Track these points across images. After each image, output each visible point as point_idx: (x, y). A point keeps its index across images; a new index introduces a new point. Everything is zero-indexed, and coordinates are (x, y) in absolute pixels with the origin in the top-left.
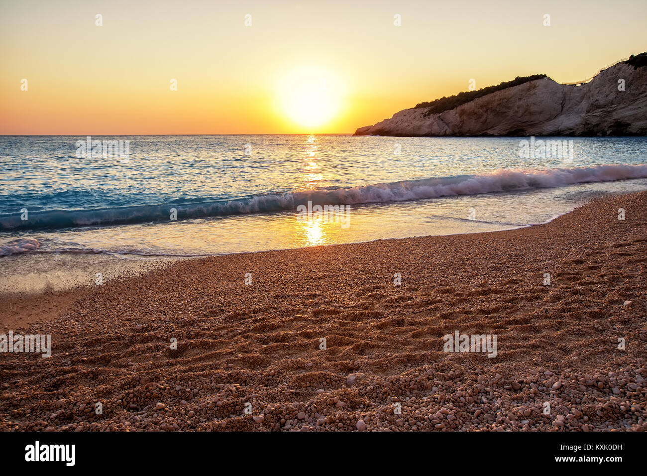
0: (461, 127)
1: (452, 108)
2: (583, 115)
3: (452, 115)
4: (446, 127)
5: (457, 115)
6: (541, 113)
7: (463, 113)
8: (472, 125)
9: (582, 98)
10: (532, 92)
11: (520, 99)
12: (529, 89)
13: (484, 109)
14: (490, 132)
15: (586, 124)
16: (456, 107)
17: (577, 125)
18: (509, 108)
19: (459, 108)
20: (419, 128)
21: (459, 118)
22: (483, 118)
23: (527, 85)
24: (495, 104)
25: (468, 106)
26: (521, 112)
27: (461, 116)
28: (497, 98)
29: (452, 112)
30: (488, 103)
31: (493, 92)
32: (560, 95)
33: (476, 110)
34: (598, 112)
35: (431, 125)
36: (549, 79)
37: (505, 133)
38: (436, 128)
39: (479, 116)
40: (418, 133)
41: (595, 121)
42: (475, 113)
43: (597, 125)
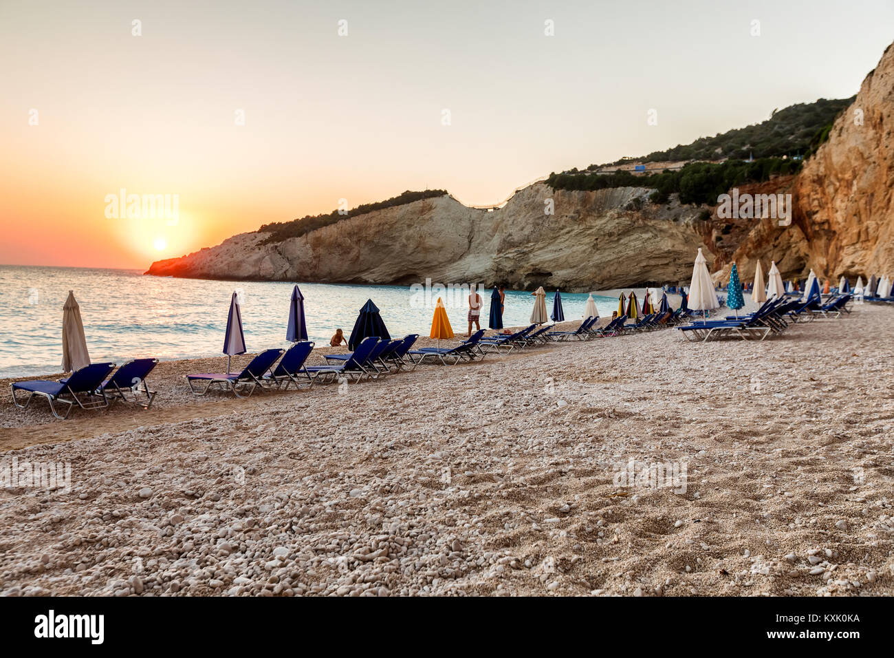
0: (315, 267)
1: (300, 235)
2: (494, 256)
3: (300, 247)
4: (287, 266)
5: (308, 246)
6: (440, 249)
7: (317, 243)
8: (334, 263)
9: (495, 230)
10: (426, 217)
11: (409, 226)
12: (422, 211)
13: (355, 239)
14: (365, 276)
15: (498, 270)
16: (307, 232)
17: (487, 271)
18: (393, 239)
19: (311, 235)
20: (239, 265)
21: (311, 252)
22: (353, 254)
23: (419, 204)
24: (372, 231)
25: (324, 232)
26: (412, 246)
27: (314, 247)
28: (373, 221)
29: (299, 241)
30: (360, 228)
31: (368, 212)
32: (466, 224)
33: (340, 240)
34: (512, 253)
35: (260, 260)
36: (451, 198)
37: (390, 279)
38: (267, 267)
39: (346, 251)
40: (236, 273)
41: (508, 265)
42: (339, 245)
43: (512, 272)
